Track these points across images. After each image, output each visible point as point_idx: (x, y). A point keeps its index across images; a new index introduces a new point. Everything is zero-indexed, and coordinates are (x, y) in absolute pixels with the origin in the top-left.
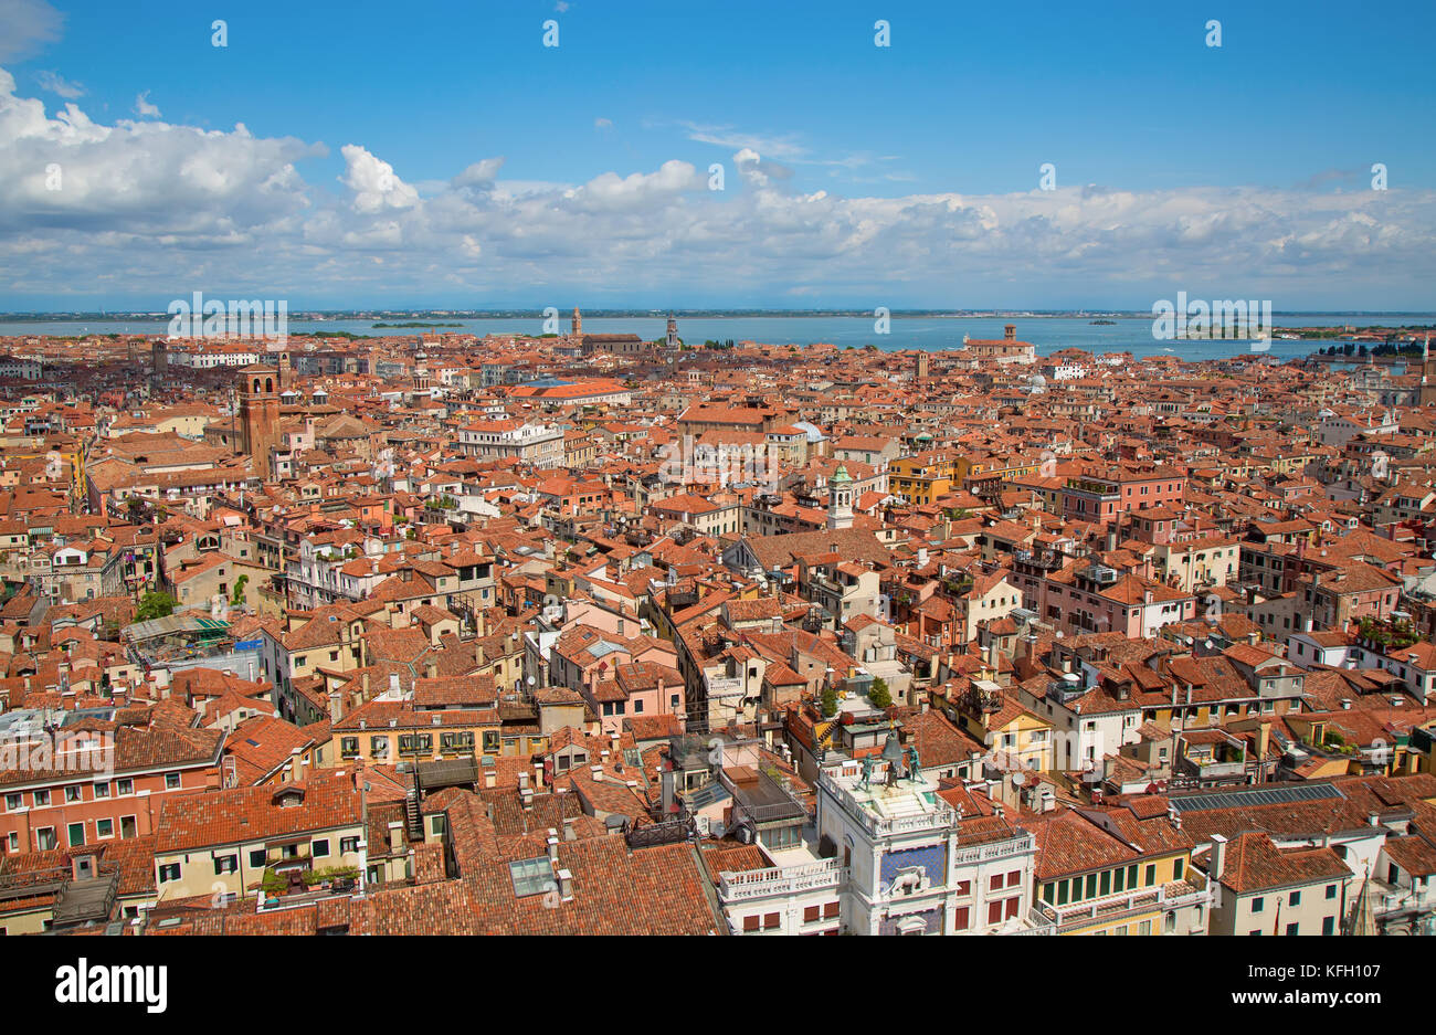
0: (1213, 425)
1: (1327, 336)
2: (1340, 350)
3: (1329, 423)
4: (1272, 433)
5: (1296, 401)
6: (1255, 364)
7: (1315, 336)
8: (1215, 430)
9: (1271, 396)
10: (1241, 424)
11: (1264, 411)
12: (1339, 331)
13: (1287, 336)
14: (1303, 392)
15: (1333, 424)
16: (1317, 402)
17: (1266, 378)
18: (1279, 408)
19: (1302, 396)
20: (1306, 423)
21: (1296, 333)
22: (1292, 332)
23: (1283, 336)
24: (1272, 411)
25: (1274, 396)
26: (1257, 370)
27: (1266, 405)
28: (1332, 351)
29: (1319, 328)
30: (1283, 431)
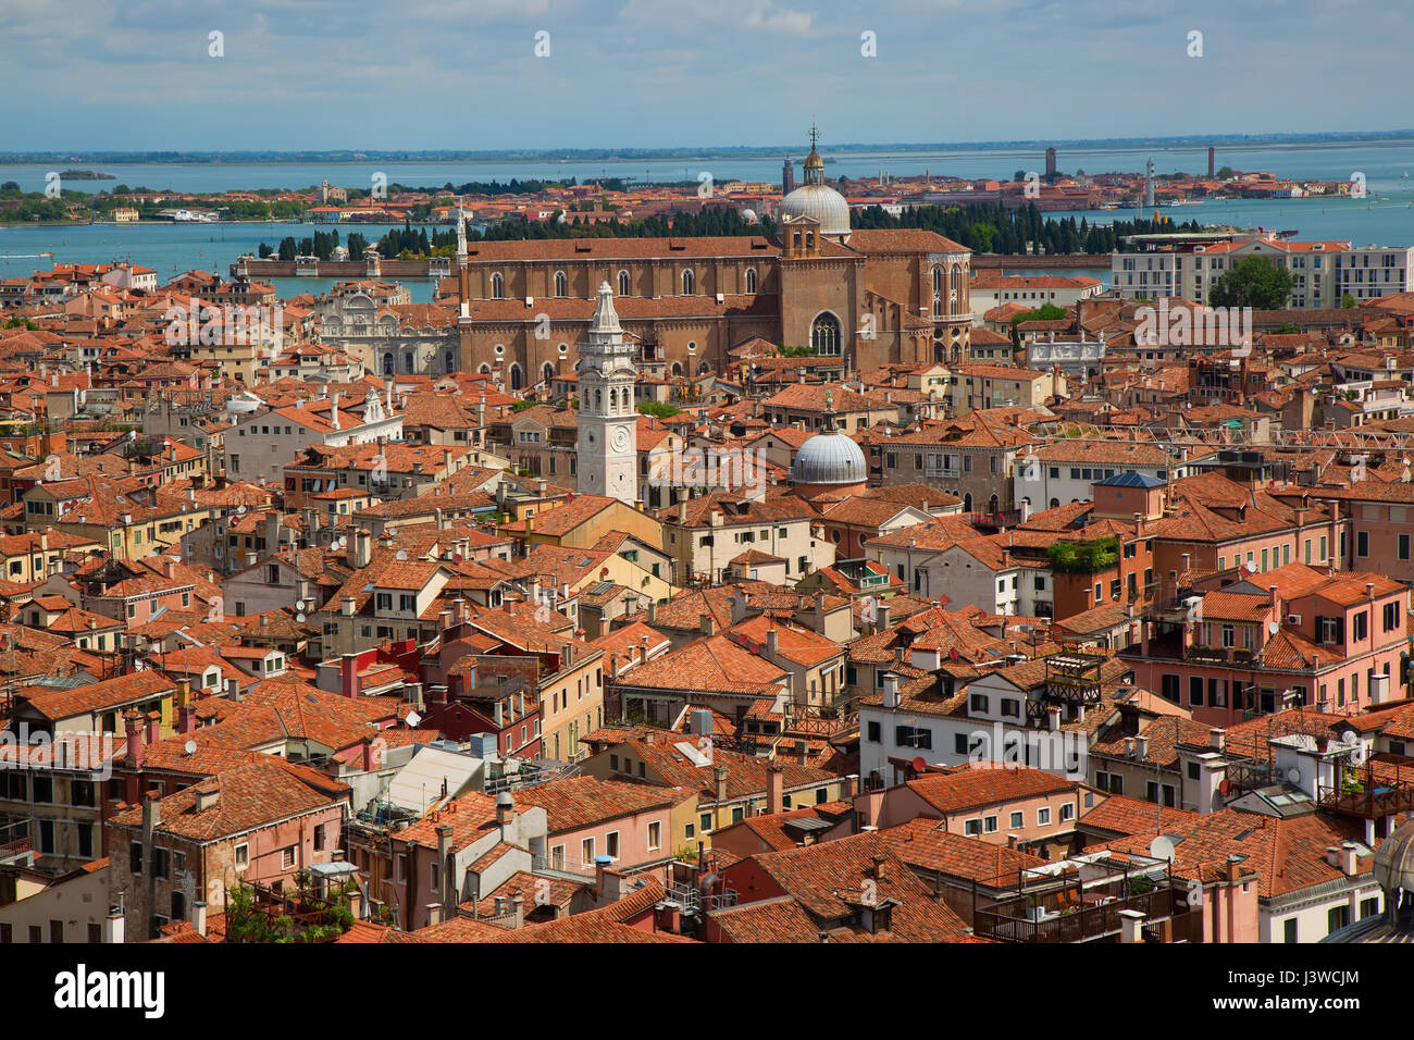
1: (282, 211)
2: (306, 247)
3: (247, 427)
4: (113, 461)
5: (181, 379)
6: (93, 286)
7: (255, 212)
9: (123, 369)
10: (33, 444)
11: (100, 408)
12: (309, 199)
13: (188, 215)
15: (254, 430)
16: (239, 377)
17: (120, 324)
18: (137, 397)
19: (200, 365)
20: (196, 431)
21: (209, 206)
22: (201, 204)
23: (179, 215)
24: (118, 407)
25: (133, 368)
26: (98, 304)
27: (105, 392)
28: (288, 248)
29: (263, 193)
30: (142, 455)
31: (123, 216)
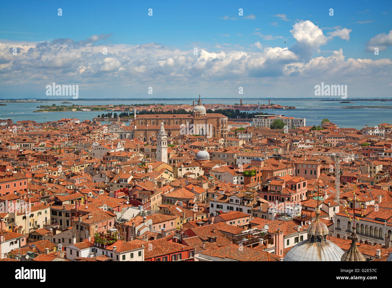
0: (45, 152)
1: (102, 109)
2: (106, 116)
3: (96, 148)
4: (72, 154)
5: (84, 139)
6: (69, 122)
7: (97, 109)
8: (47, 154)
9: (74, 137)
10: (58, 151)
11: (70, 145)
12: (107, 107)
13: (85, 110)
14: (88, 135)
15: (97, 149)
16: (94, 139)
17: (73, 129)
18: (76, 143)
19: (87, 137)
20: (87, 149)
21: (89, 108)
22: (87, 108)
23: (83, 110)
24: (73, 144)
25: (75, 137)
26: (69, 126)
27: (71, 142)
28: (103, 116)
29: (99, 106)
30: (77, 153)
31: (74, 110)
